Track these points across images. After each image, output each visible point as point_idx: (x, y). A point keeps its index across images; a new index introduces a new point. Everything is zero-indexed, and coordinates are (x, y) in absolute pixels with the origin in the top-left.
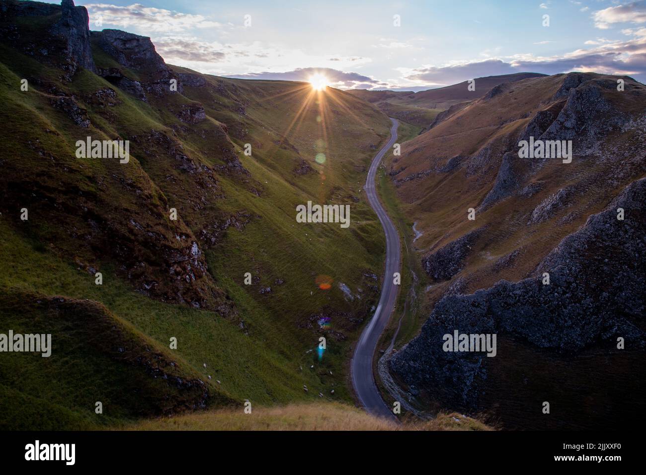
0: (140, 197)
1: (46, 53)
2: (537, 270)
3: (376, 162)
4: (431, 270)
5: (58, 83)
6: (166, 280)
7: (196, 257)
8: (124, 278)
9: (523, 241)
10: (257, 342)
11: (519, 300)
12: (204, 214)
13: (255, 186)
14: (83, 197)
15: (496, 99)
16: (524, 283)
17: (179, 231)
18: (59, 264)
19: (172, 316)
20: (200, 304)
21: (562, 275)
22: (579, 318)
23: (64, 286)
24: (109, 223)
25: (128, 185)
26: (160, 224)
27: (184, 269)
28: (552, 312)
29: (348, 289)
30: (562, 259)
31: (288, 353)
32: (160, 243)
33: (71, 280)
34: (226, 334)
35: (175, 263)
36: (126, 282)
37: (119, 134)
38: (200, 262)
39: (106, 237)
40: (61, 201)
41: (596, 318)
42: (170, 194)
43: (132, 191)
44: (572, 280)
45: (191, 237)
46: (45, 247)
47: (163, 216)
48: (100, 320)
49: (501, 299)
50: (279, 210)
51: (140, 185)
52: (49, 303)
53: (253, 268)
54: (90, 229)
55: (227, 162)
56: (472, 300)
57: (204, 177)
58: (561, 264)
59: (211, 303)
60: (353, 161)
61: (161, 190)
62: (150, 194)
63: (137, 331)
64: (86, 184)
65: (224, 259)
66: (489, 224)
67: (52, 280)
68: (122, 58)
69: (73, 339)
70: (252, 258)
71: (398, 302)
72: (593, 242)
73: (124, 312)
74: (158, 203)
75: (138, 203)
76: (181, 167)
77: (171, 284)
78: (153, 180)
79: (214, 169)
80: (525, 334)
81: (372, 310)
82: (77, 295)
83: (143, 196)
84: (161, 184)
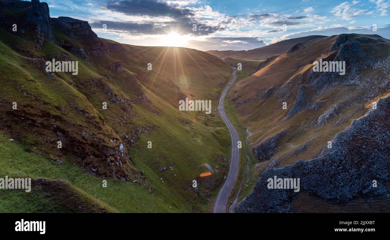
0: (88, 118)
1: (24, 32)
2: (321, 153)
3: (224, 93)
4: (257, 155)
5: (33, 50)
6: (105, 166)
7: (122, 151)
8: (80, 165)
9: (312, 136)
10: (159, 199)
11: (311, 171)
12: (126, 127)
13: (155, 110)
14: (53, 119)
15: (295, 53)
16: (313, 161)
17: (112, 137)
18: (40, 159)
19: (109, 186)
20: (126, 179)
21: (337, 156)
22: (348, 181)
23: (44, 172)
24: (69, 133)
25: (81, 111)
26: (101, 133)
27: (116, 158)
28: (331, 177)
29: (210, 167)
30: (336, 146)
31: (177, 205)
32: (101, 144)
33: (48, 168)
34: (141, 195)
35: (110, 155)
36: (81, 168)
37: (73, 81)
38: (125, 154)
39: (68, 142)
40: (39, 122)
41: (358, 181)
42: (106, 116)
43: (83, 114)
44: (343, 158)
45: (119, 140)
46: (31, 149)
47: (102, 129)
48: (67, 190)
49: (300, 171)
50: (170, 123)
51: (88, 111)
52: (36, 182)
53: (156, 156)
54: (58, 138)
55: (138, 96)
56: (283, 171)
57: (125, 105)
58: (336, 149)
59: (132, 178)
60: (211, 93)
61: (100, 113)
62: (94, 116)
63: (89, 196)
64: (55, 111)
65: (139, 152)
66: (292, 127)
67: (36, 168)
68: (71, 35)
69: (50, 203)
70: (155, 151)
71: (239, 173)
72: (355, 136)
73: (81, 185)
74: (99, 121)
75: (87, 121)
76: (111, 99)
77: (108, 168)
78: (95, 107)
79: (131, 100)
80: (315, 191)
81: (224, 179)
82: (52, 177)
83: (90, 117)
84: (100, 110)
